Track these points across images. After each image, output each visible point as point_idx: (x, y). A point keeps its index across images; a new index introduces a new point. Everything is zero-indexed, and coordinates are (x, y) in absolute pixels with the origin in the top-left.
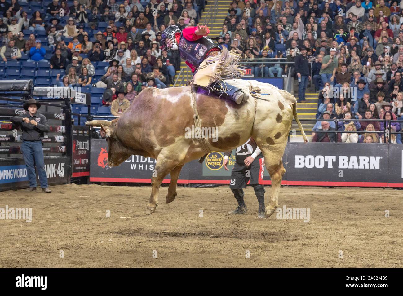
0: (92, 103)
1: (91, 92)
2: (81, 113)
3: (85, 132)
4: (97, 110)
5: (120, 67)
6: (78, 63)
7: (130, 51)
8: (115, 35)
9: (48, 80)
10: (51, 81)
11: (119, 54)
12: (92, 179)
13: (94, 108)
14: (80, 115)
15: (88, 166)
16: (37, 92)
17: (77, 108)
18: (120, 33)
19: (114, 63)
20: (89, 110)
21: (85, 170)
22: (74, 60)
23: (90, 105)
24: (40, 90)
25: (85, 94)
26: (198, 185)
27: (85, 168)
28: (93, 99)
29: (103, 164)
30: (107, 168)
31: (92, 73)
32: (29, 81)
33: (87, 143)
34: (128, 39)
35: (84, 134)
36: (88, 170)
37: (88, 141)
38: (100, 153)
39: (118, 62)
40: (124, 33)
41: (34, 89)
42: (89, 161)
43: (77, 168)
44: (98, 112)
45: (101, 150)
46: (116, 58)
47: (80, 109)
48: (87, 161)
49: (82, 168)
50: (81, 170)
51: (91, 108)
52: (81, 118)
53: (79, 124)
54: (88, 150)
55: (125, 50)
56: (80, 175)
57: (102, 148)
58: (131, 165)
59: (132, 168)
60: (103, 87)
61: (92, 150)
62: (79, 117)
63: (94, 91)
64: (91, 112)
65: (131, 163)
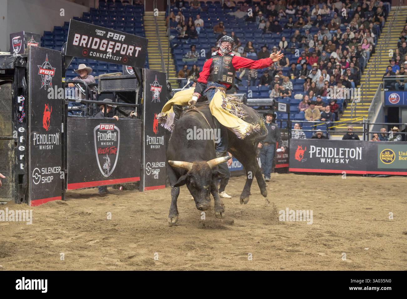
0: (291, 111)
1: (290, 102)
2: (283, 119)
3: (286, 133)
4: (295, 117)
5: (313, 83)
6: (279, 80)
7: (321, 70)
8: (309, 59)
9: (258, 94)
10: (260, 94)
11: (313, 72)
12: (291, 169)
13: (292, 115)
14: (282, 120)
15: (288, 159)
16: (250, 103)
17: (280, 115)
18: (313, 57)
19: (308, 80)
20: (289, 116)
21: (285, 163)
22: (276, 77)
23: (290, 112)
24: (252, 101)
25: (285, 104)
26: (374, 175)
27: (285, 161)
28: (292, 108)
29: (299, 158)
30: (303, 161)
31: (292, 88)
32: (243, 95)
33: (287, 141)
34: (320, 62)
35: (284, 134)
36: (288, 162)
37: (288, 140)
38: (296, 150)
39: (311, 79)
40: (316, 57)
41: (247, 101)
42: (289, 156)
43: (279, 161)
44: (295, 118)
45: (298, 147)
46: (310, 76)
47: (282, 116)
48: (287, 156)
49: (283, 161)
50: (282, 163)
51: (290, 115)
52: (282, 123)
53: (281, 127)
54: (288, 147)
55: (317, 70)
56: (281, 166)
57: (299, 146)
58: (321, 159)
59: (322, 162)
60: (300, 99)
61: (291, 147)
62: (281, 122)
63: (293, 102)
64: (290, 118)
65: (321, 157)
